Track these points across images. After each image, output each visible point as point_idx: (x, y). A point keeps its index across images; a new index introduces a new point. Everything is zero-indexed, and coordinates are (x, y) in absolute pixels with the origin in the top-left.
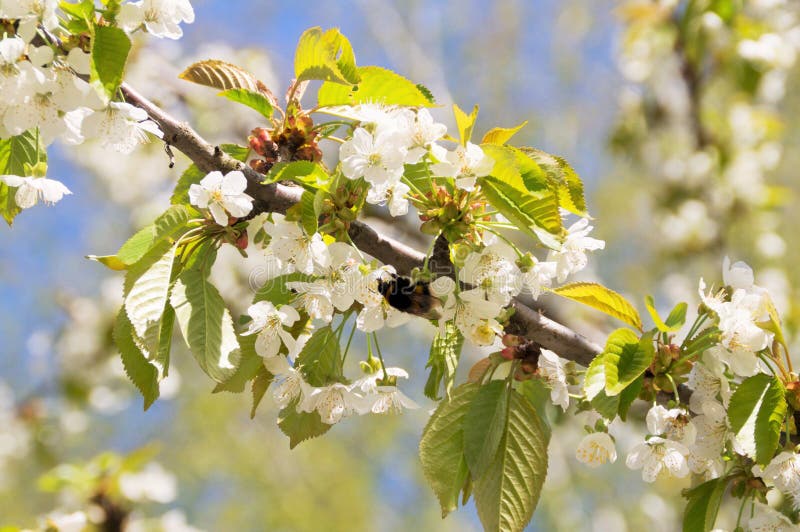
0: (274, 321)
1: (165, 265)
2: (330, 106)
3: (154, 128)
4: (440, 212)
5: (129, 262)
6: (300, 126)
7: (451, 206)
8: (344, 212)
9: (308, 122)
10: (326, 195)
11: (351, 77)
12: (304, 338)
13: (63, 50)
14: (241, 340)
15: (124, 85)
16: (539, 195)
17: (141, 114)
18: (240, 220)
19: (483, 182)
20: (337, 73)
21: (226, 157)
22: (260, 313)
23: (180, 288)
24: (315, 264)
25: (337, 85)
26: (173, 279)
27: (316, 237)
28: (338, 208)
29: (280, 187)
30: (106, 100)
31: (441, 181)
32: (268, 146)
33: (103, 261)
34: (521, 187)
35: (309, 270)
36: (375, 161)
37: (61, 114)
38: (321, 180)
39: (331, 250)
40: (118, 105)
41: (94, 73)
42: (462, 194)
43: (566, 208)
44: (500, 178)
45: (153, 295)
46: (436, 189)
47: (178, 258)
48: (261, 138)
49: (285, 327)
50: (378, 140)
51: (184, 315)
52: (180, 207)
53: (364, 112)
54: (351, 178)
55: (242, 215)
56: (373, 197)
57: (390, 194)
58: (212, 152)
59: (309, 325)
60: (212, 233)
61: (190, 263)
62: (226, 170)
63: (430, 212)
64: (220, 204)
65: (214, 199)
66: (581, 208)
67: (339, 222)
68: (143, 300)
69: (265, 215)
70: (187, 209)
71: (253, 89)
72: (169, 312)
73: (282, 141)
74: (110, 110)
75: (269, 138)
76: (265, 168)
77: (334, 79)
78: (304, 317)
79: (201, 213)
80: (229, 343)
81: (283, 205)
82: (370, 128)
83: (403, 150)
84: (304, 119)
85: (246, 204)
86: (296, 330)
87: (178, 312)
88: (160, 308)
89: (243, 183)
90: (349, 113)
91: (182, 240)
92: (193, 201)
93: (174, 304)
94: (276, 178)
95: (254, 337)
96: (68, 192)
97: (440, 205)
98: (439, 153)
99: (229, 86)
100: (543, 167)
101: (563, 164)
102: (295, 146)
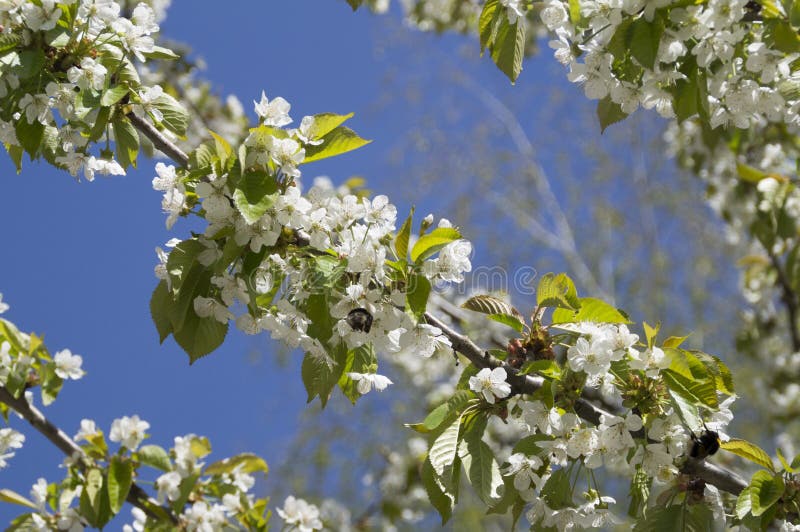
0: (525, 466)
1: (454, 430)
2: (560, 324)
3: (445, 340)
4: (635, 392)
5: (430, 428)
6: (541, 337)
7: (643, 389)
8: (571, 393)
9: (546, 334)
10: (559, 383)
11: (575, 305)
12: (546, 477)
13: (387, 291)
14: (504, 478)
15: (427, 313)
16: (702, 382)
17: (437, 331)
18: (503, 400)
19: (664, 373)
20: (565, 302)
21: (492, 358)
22: (516, 460)
23: (464, 444)
24: (553, 428)
25: (565, 310)
26: (459, 439)
27: (553, 410)
28: (566, 390)
29: (528, 377)
30: (415, 322)
31: (635, 372)
32: (520, 350)
33: (414, 427)
34: (689, 376)
35: (549, 432)
36: (591, 359)
37: (386, 332)
38: (555, 373)
39: (563, 418)
40: (423, 326)
41: (408, 305)
42: (650, 380)
43: (721, 390)
44: (676, 370)
45: (447, 450)
46: (632, 377)
47: (462, 425)
48: (516, 345)
49: (533, 470)
50: (593, 345)
51: (467, 462)
52: (463, 391)
53: (584, 328)
54: (576, 370)
55: (504, 396)
56: (591, 382)
57: (601, 381)
58: (483, 354)
59: (549, 469)
60: (484, 408)
61: (470, 428)
62: (493, 366)
63: (629, 393)
64: (490, 389)
65: (486, 386)
66: (731, 390)
67: (568, 400)
68: (440, 453)
69: (518, 396)
70: (468, 393)
71: (509, 313)
72: (458, 461)
73: (528, 347)
74: (418, 329)
75: (520, 346)
76: (518, 365)
77: (564, 306)
78: (546, 462)
79: (477, 395)
80: (497, 481)
81: (531, 389)
82: (588, 337)
83: (610, 352)
84: (543, 332)
85: (506, 389)
86: (541, 472)
87: (464, 461)
88: (452, 457)
89: (505, 375)
90: (573, 328)
91: (464, 413)
92: (472, 387)
93: (460, 455)
94: (526, 372)
95: (513, 476)
96: (391, 383)
97: (635, 388)
98: (634, 354)
99: (493, 311)
100: (704, 363)
101: (717, 361)
102: (538, 351)
